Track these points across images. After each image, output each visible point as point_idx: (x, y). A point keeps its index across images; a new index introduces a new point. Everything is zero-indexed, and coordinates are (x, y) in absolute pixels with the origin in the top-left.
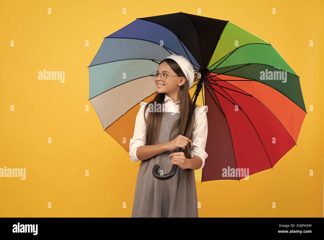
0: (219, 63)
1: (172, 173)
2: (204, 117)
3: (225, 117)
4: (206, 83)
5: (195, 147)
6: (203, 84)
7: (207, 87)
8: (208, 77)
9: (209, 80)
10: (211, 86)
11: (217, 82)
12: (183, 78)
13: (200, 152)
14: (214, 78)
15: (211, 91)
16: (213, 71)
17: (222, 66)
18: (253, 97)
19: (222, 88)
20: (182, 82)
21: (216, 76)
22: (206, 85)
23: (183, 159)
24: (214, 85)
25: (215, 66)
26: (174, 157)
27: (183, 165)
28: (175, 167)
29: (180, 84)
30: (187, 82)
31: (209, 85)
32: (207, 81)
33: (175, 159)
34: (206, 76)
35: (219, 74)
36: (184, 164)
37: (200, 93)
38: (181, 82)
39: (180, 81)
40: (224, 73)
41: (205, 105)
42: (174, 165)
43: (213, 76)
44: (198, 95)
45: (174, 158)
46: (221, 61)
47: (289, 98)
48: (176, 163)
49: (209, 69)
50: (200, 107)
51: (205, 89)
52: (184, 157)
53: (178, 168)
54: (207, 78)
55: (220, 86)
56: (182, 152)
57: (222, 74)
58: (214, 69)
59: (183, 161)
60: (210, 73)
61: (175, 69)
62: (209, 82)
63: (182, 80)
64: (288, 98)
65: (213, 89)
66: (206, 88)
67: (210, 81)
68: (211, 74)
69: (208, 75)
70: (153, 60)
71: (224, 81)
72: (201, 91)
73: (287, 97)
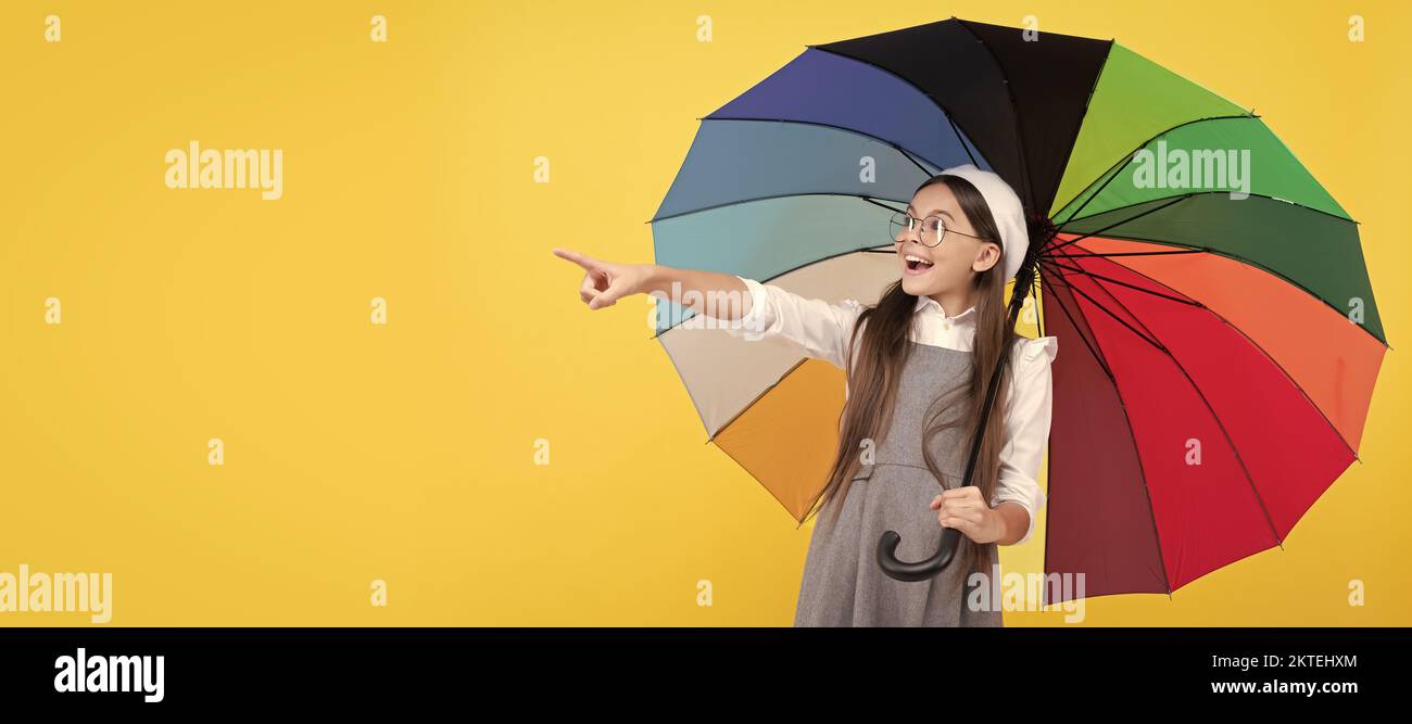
0: (1086, 197)
1: (944, 557)
2: (1042, 371)
3: (1114, 381)
4: (1045, 267)
5: (1006, 471)
6: (1035, 269)
7: (1049, 280)
8: (1050, 246)
9: (1053, 256)
10: (1062, 278)
11: (1080, 261)
12: (992, 248)
13: (1024, 486)
14: (1069, 250)
15: (1062, 291)
16: (1067, 227)
17: (1095, 207)
18: (1205, 308)
19: (1098, 280)
20: (987, 260)
21: (1077, 243)
22: (1047, 274)
23: (978, 510)
24: (1073, 272)
25: (1074, 207)
26: (947, 503)
27: (978, 529)
28: (953, 537)
29: (979, 267)
30: (1002, 260)
31: (1055, 275)
32: (1050, 260)
33: (952, 511)
34: (1046, 244)
35: (1085, 236)
36: (981, 525)
37: (1028, 301)
38: (982, 258)
39: (980, 255)
40: (1103, 230)
41: (1046, 335)
42: (949, 528)
43: (1067, 243)
44: (1021, 305)
45: (946, 508)
46: (1094, 190)
47: (1325, 302)
48: (954, 523)
49: (1055, 222)
50: (1028, 340)
51: (1042, 288)
52: (980, 504)
53: (962, 539)
54: (1049, 250)
55: (1091, 275)
56: (974, 485)
57: (1095, 234)
58: (1069, 221)
59: (979, 517)
60: (1057, 232)
61: (974, 212)
62: (1055, 264)
63: (988, 253)
64: (1322, 303)
65: (1069, 285)
66: (1046, 282)
67: (1058, 260)
68: (1060, 235)
69: (1050, 240)
70: (866, 198)
71: (1102, 256)
72: (1030, 293)
73: (1320, 299)
